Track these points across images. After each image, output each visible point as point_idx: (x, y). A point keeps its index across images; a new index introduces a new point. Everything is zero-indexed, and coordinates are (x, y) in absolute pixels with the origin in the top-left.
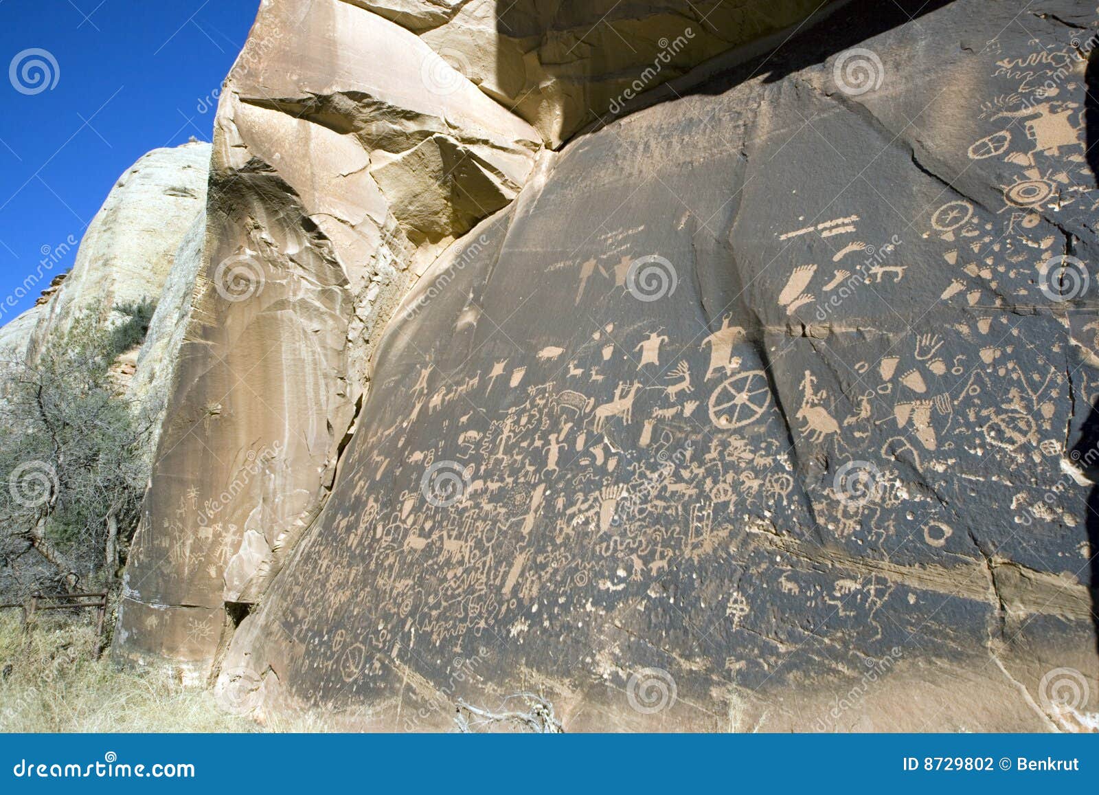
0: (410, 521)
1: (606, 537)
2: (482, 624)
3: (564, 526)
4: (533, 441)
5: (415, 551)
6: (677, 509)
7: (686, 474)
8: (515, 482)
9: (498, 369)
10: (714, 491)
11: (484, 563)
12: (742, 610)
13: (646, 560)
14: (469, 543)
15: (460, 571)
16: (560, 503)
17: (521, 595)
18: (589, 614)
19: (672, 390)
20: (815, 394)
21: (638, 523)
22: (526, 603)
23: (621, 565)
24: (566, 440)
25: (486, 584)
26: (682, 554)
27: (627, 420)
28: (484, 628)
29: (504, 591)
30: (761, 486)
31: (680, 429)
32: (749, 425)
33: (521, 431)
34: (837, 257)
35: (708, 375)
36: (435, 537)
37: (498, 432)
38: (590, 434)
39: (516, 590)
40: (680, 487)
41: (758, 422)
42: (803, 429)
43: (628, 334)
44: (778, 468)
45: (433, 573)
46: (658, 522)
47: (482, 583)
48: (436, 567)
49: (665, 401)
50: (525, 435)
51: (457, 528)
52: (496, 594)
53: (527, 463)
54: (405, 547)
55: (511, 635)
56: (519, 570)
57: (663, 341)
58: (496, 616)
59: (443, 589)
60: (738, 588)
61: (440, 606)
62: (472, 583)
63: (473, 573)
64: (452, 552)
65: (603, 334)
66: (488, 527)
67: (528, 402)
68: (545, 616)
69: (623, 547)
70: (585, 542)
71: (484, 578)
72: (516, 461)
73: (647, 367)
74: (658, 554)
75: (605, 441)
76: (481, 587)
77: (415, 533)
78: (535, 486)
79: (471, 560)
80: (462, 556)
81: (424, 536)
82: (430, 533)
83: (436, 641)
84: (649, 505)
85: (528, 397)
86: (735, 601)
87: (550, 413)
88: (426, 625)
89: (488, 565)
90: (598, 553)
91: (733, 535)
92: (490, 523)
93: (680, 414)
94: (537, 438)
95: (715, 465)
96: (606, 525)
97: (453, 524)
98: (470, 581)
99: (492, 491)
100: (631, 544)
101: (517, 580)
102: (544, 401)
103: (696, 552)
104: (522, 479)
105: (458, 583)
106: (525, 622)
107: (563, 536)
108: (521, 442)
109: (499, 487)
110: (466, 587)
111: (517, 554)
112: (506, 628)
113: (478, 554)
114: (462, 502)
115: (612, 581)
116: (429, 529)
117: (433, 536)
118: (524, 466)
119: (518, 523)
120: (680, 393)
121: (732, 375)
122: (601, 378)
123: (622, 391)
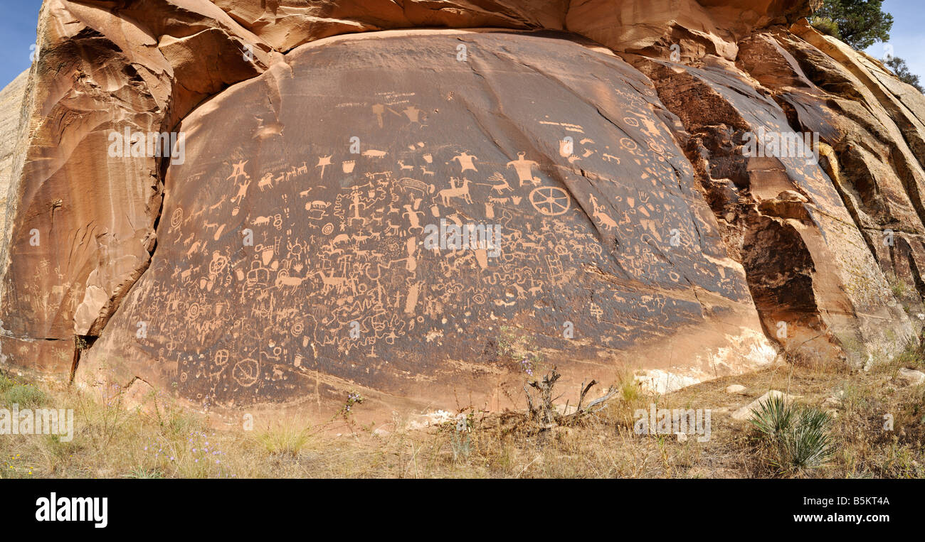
0: (275, 265)
1: (487, 273)
2: (392, 335)
3: (448, 265)
4: (388, 209)
5: (292, 287)
6: (535, 257)
7: (532, 238)
8: (383, 234)
9: (325, 161)
10: (556, 249)
11: (376, 293)
12: (599, 312)
13: (526, 286)
14: (352, 279)
15: (350, 299)
17: (426, 313)
18: (495, 322)
19: (498, 188)
20: (599, 205)
21: (509, 265)
22: (434, 318)
23: (507, 290)
24: (421, 208)
25: (384, 307)
26: (550, 283)
27: (469, 201)
28: (396, 339)
29: (406, 311)
30: (584, 248)
31: (515, 211)
32: (562, 215)
33: (372, 201)
34: (582, 142)
35: (521, 183)
36: (310, 275)
37: (347, 202)
38: (441, 208)
39: (419, 310)
40: (532, 245)
41: (566, 214)
42: (599, 223)
43: (439, 150)
44: (589, 240)
45: (318, 302)
46: (525, 265)
47: (380, 307)
48: (321, 298)
49: (495, 194)
50: (378, 205)
51: (333, 269)
52: (399, 314)
53: (389, 223)
54: (277, 285)
55: (428, 341)
56: (417, 296)
57: (473, 158)
58: (406, 329)
59: (336, 313)
60: (592, 301)
61: (338, 325)
62: (368, 307)
63: (366, 300)
64: (335, 286)
65: (417, 147)
66: (368, 267)
67: (370, 183)
68: (457, 325)
69: (504, 279)
70: (472, 276)
71: (380, 303)
72: (377, 222)
73: (468, 171)
74: (532, 283)
75: (458, 212)
76: (380, 310)
77: (285, 274)
78: (405, 239)
79: (360, 291)
80: (349, 288)
81: (298, 276)
82: (303, 273)
83: (344, 352)
84: (513, 254)
85: (368, 180)
86: (594, 308)
87: (397, 191)
88: (327, 341)
89: (380, 294)
90: (486, 283)
91: (579, 273)
92: (369, 264)
93: (511, 202)
94: (391, 207)
95: (549, 235)
96: (484, 265)
97: (328, 266)
98: (366, 306)
99: (361, 242)
100: (510, 278)
101: (418, 303)
102: (387, 183)
103: (559, 283)
104: (390, 234)
105: (352, 308)
106: (438, 331)
107: (450, 272)
108: (376, 208)
109: (367, 239)
110: (363, 310)
111: (409, 286)
112: (420, 337)
113: (366, 286)
114: (330, 250)
115: (504, 300)
116: (301, 271)
117: (308, 276)
118: (388, 226)
119: (399, 264)
120: (505, 190)
121: (538, 186)
122: (432, 173)
123: (456, 183)
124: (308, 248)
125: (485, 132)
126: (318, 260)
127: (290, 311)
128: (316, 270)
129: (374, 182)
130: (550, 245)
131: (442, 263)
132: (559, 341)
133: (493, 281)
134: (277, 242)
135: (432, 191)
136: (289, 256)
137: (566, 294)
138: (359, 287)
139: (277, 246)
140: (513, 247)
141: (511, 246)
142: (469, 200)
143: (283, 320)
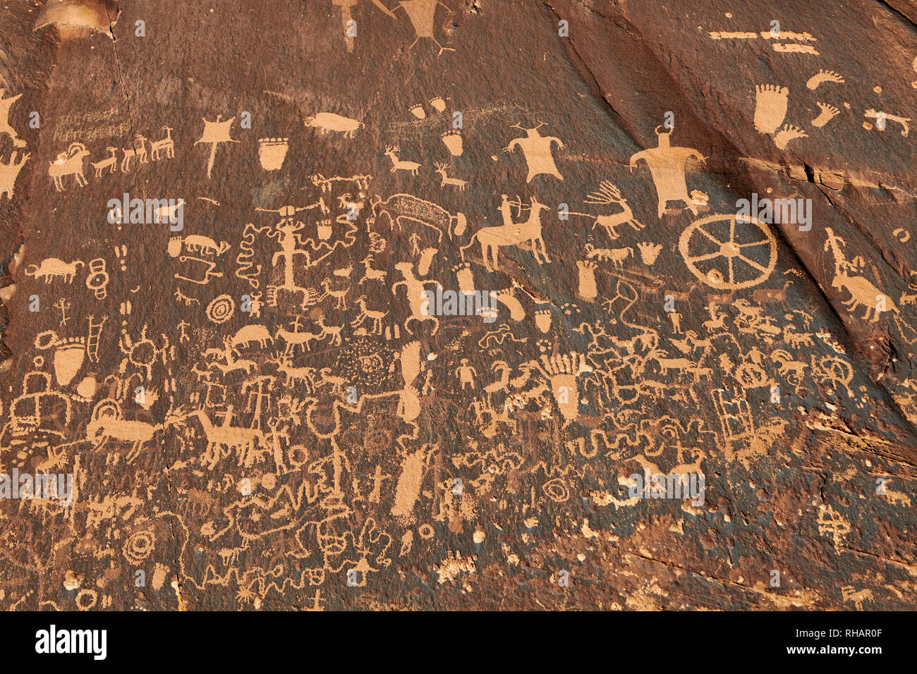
0: (87, 388)
1: (577, 430)
2: (363, 566)
3: (491, 411)
4: (361, 270)
5: (128, 445)
6: (687, 393)
7: (683, 346)
8: (347, 332)
9: (216, 133)
10: (739, 373)
11: (329, 469)
12: (841, 527)
13: (666, 462)
14: (275, 434)
15: (269, 481)
16: (466, 374)
17: (440, 518)
18: (591, 542)
19: (609, 222)
20: (849, 258)
21: (627, 412)
22: (456, 528)
23: (621, 470)
24: (433, 273)
25: (345, 501)
26: (721, 456)
27: (542, 257)
28: (370, 573)
29: (395, 511)
30: (808, 370)
31: (647, 282)
32: (756, 287)
33: (324, 248)
34: (813, 84)
35: (662, 210)
36: (175, 418)
37: (267, 246)
38: (480, 272)
39: (423, 509)
40: (681, 364)
41: (767, 285)
42: (848, 303)
43: (479, 121)
44: (821, 349)
45: (193, 483)
46: (664, 412)
47: (337, 500)
48: (200, 474)
49: (601, 238)
50: (338, 259)
51: (230, 407)
52: (379, 518)
53: (363, 306)
54: (91, 437)
55: (441, 580)
56: (419, 479)
57: (553, 144)
58: (393, 552)
59: (234, 512)
60: (824, 501)
61: (238, 541)
62: (310, 501)
63: (306, 484)
64: (234, 449)
65: (430, 111)
66: (311, 408)
67: (322, 202)
68: (506, 548)
69: (615, 446)
70: (544, 436)
71: (337, 492)
72: (334, 300)
73: (543, 178)
74: (680, 455)
75: (516, 285)
76: (337, 507)
77: (110, 412)
78: (397, 345)
79: (292, 463)
80: (266, 454)
81: (143, 419)
82: (158, 413)
83: (252, 602)
84: (637, 387)
85: (317, 193)
86: (827, 517)
87: (382, 228)
88: (211, 576)
89: (338, 470)
90: (573, 453)
91: (791, 433)
92: (315, 401)
93: (636, 259)
94: (368, 265)
95: (725, 338)
96: (571, 414)
97: (218, 400)
98: (304, 498)
99: (297, 347)
100: (629, 442)
101: (421, 495)
102: (361, 205)
103: (742, 454)
104: (362, 332)
105: (272, 501)
106: (464, 560)
107: (494, 426)
108: (333, 268)
109: (312, 342)
110: (297, 508)
111: (404, 453)
112: (424, 571)
113: (305, 451)
114: (224, 362)
115: (615, 495)
116: (153, 407)
117: (170, 420)
118: (359, 311)
119: (384, 403)
120: (623, 228)
121: (701, 216)
122: (460, 183)
123: (514, 211)
124: (172, 352)
125: (584, 72)
126: (195, 384)
127: (122, 502)
128: (189, 407)
129: (332, 201)
130: (725, 363)
131: (476, 404)
132: (739, 595)
133: (589, 448)
134: (95, 331)
135: (459, 231)
136: (123, 367)
137: (758, 481)
138: (290, 454)
139: (94, 341)
140: (638, 370)
141: (633, 367)
142: (541, 254)
143: (105, 524)
